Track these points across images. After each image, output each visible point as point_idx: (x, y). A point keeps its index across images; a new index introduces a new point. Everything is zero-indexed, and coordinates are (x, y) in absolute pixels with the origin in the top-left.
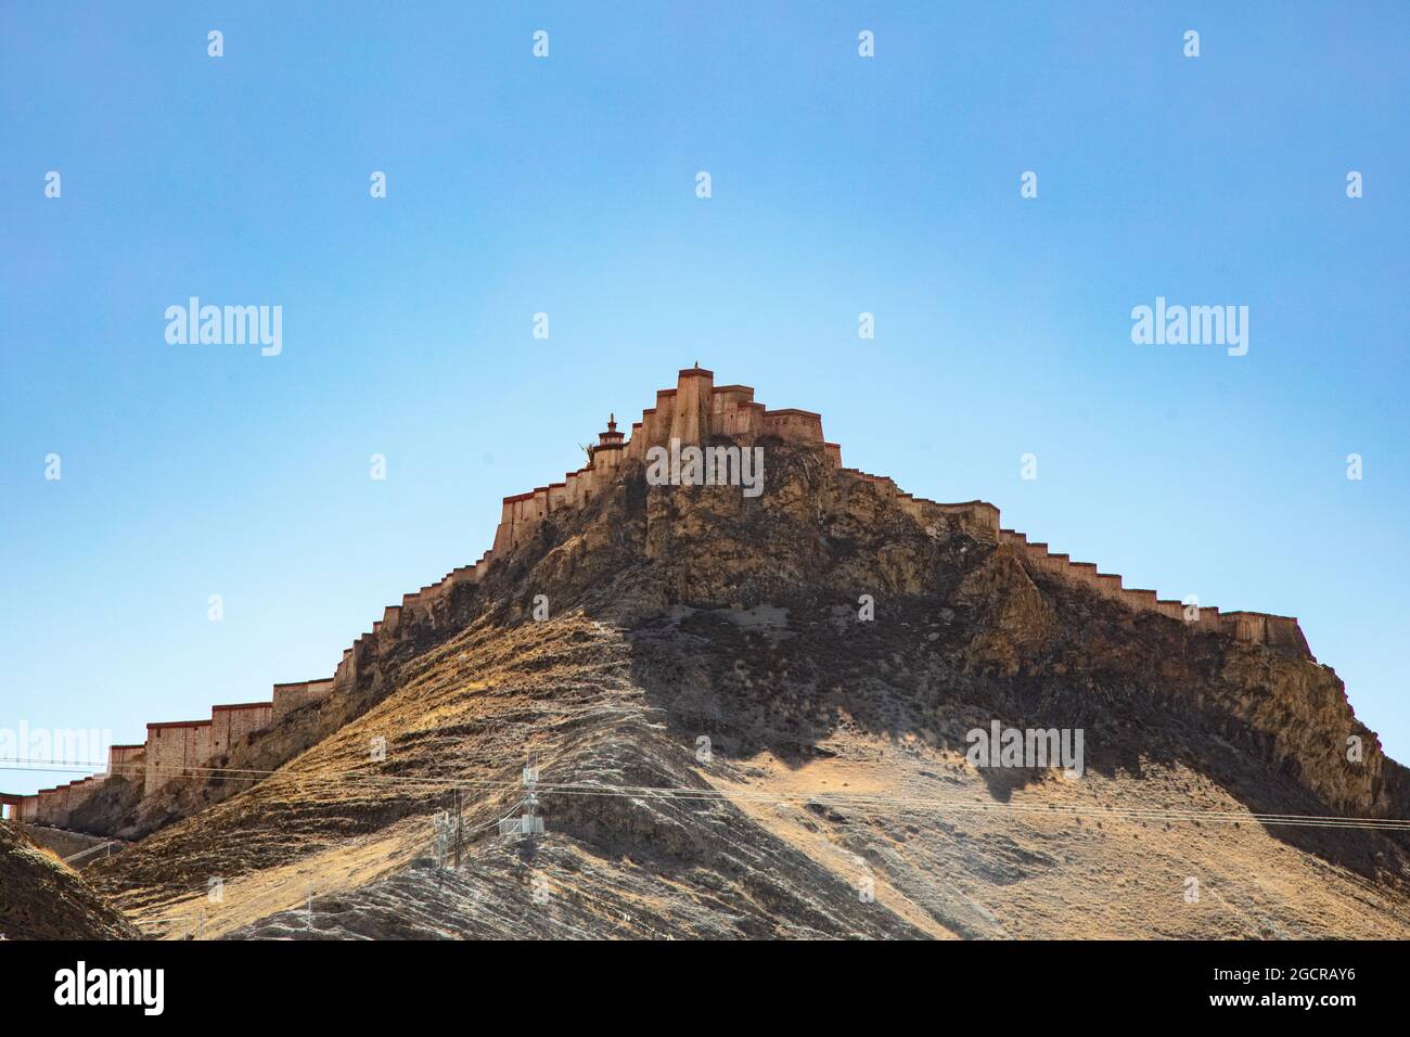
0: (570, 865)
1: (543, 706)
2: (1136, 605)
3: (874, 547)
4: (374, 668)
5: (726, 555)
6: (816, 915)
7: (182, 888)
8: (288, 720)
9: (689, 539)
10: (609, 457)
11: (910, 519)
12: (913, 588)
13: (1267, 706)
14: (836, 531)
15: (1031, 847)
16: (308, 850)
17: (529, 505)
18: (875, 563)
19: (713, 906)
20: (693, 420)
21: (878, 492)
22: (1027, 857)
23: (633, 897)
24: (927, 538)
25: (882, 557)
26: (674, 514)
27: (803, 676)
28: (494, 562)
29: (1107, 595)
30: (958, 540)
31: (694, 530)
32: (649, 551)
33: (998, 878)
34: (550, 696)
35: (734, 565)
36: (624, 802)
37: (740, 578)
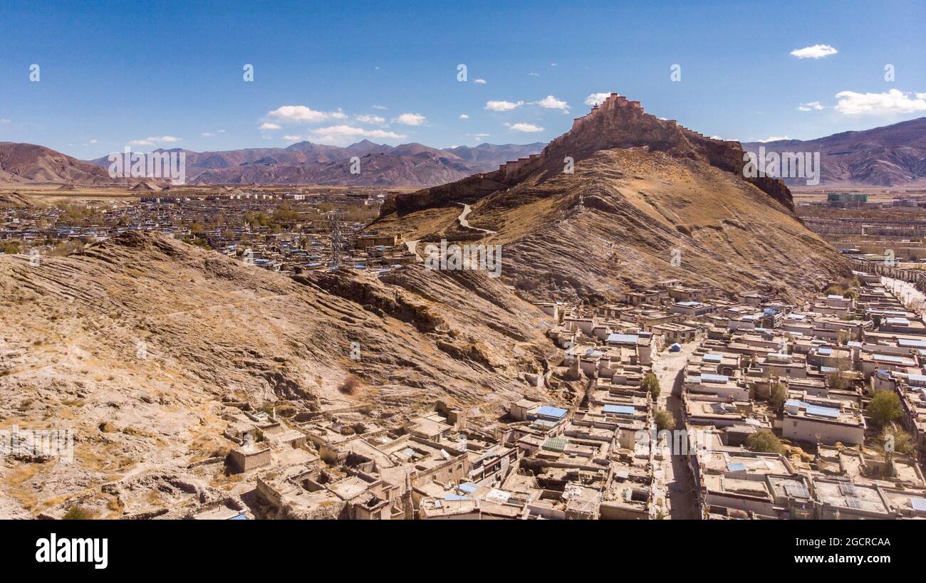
0: (590, 217)
1: (582, 168)
2: (706, 140)
3: (651, 130)
4: (548, 153)
5: (621, 133)
6: (644, 226)
7: (511, 208)
8: (532, 162)
9: (612, 130)
10: (595, 111)
11: (659, 124)
12: (660, 139)
13: (734, 160)
14: (643, 127)
15: (686, 199)
16: (535, 201)
17: (579, 121)
18: (651, 134)
19: (621, 225)
20: (613, 104)
21: (652, 118)
22: (686, 202)
23: (604, 224)
24: (662, 128)
25: (653, 132)
26: (609, 124)
27: (637, 160)
28: (572, 132)
29: (700, 138)
30: (669, 128)
31: (614, 128)
32: (604, 132)
33: (680, 207)
34: (584, 166)
35: (622, 135)
36: (601, 200)
37: (623, 138)
